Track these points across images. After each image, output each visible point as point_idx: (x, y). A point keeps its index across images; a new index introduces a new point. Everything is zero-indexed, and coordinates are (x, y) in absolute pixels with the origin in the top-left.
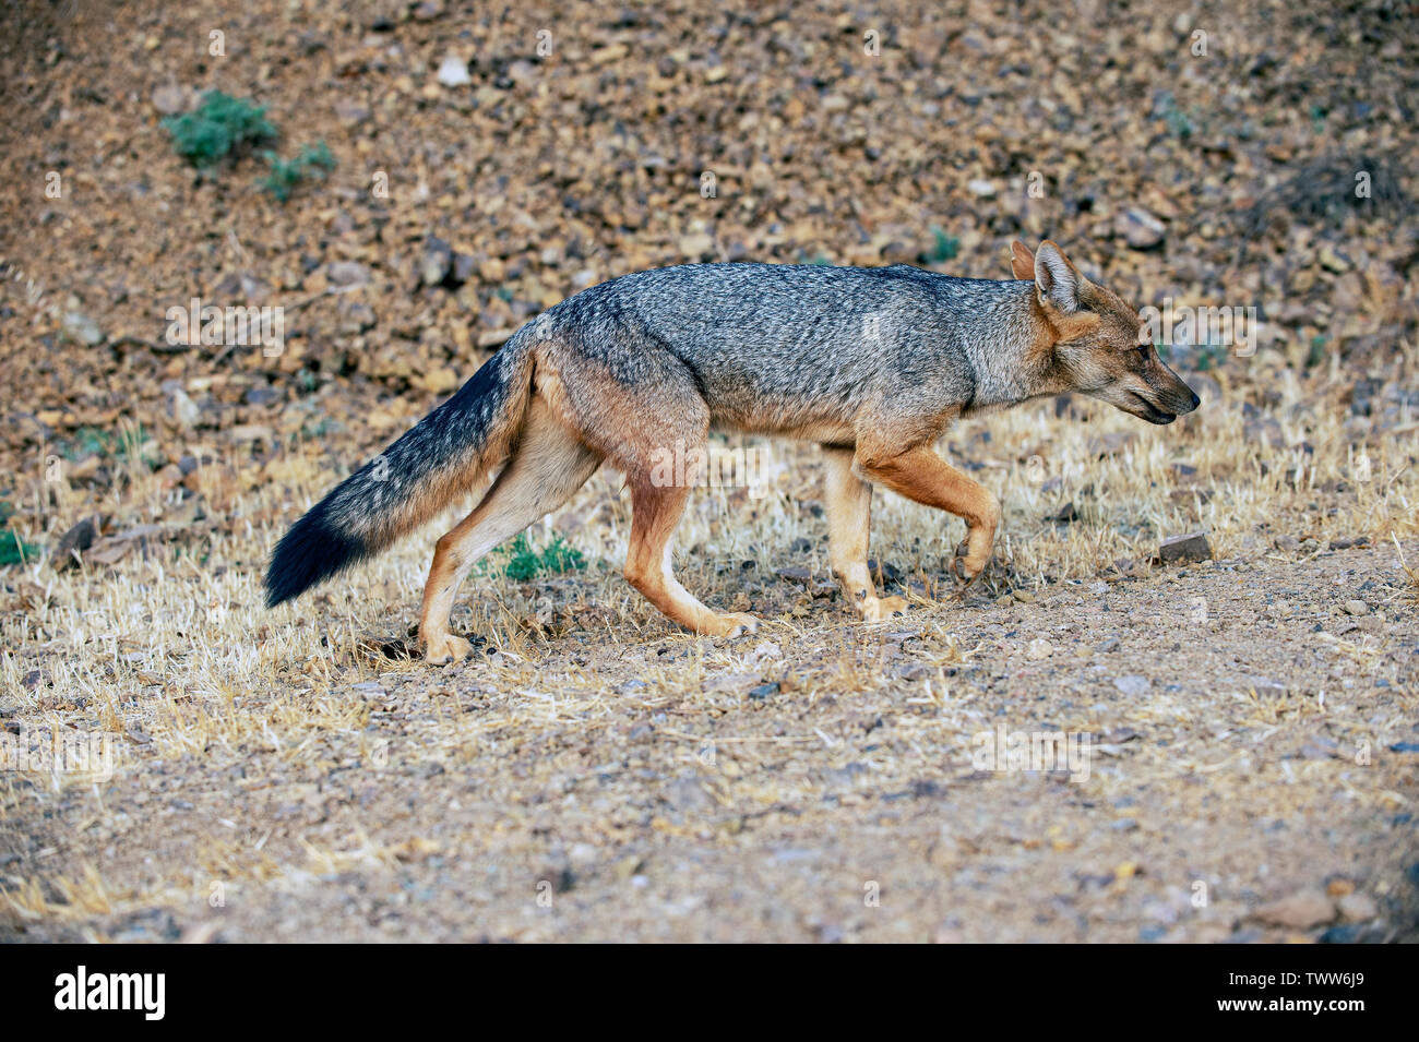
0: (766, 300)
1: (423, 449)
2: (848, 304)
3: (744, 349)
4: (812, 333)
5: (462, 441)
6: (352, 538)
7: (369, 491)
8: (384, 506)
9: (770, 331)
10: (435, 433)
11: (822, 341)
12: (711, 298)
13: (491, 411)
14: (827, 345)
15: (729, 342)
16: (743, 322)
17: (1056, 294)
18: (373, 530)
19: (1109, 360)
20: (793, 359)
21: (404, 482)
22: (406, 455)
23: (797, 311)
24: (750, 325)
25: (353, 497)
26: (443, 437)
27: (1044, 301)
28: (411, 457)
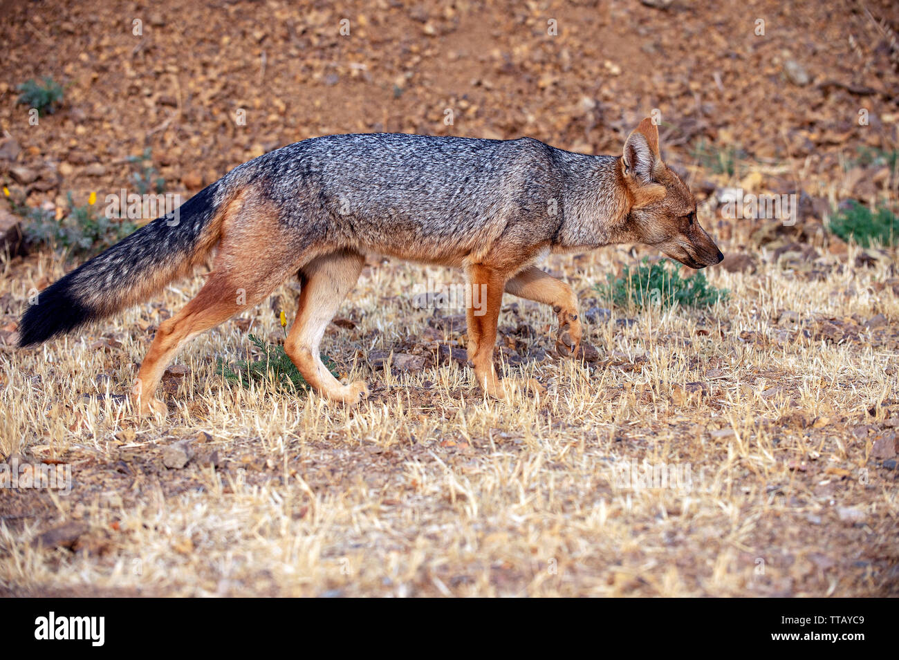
0: (428, 168)
1: (147, 247)
2: (489, 166)
3: (411, 206)
4: (462, 189)
5: (176, 246)
6: (87, 307)
7: (103, 273)
8: (113, 287)
9: (431, 192)
10: (158, 236)
11: (471, 194)
12: (386, 168)
13: (200, 227)
14: (474, 197)
15: (399, 200)
16: (411, 185)
17: (638, 169)
18: (103, 304)
19: (669, 223)
20: (449, 210)
21: (130, 270)
22: (134, 249)
23: (452, 175)
24: (416, 188)
25: (91, 276)
26: (162, 240)
27: (627, 174)
28: (137, 252)
